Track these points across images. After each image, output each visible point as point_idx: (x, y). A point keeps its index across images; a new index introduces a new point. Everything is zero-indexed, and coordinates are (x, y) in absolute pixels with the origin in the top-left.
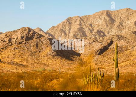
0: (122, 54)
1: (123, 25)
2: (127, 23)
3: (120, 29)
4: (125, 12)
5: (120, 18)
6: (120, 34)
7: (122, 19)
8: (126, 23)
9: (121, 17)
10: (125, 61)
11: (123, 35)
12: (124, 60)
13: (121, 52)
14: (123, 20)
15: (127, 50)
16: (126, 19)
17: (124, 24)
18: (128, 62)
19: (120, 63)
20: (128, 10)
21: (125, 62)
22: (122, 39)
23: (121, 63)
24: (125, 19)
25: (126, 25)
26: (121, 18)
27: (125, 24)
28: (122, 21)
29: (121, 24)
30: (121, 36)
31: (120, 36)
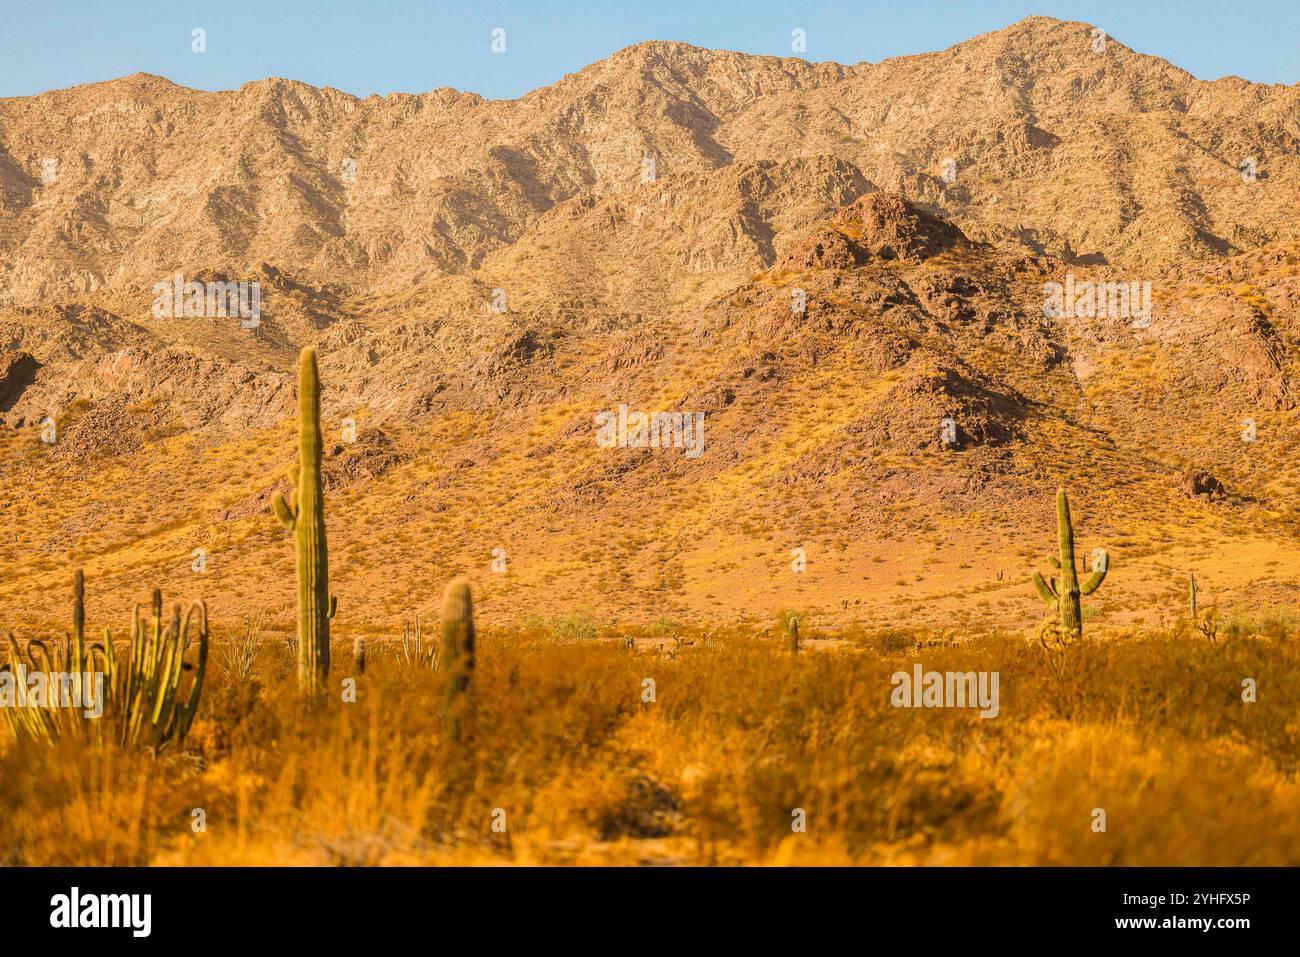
0: (119, 473)
1: (109, 218)
2: (140, 204)
3: (86, 260)
4: (122, 108)
5: (85, 157)
6: (86, 300)
7: (98, 170)
8: (131, 203)
9: (94, 156)
10: (149, 526)
11: (111, 306)
12: (141, 520)
13: (109, 453)
14: (110, 177)
15: (160, 435)
16: (132, 169)
17: (117, 214)
18: (173, 535)
19: (105, 551)
20: (145, 88)
21: (151, 541)
22: (110, 345)
23: (114, 548)
24: (126, 172)
25: (136, 220)
26: (88, 163)
27: (124, 213)
28: (102, 182)
29: (92, 210)
30: (100, 318)
31: (85, 316)
